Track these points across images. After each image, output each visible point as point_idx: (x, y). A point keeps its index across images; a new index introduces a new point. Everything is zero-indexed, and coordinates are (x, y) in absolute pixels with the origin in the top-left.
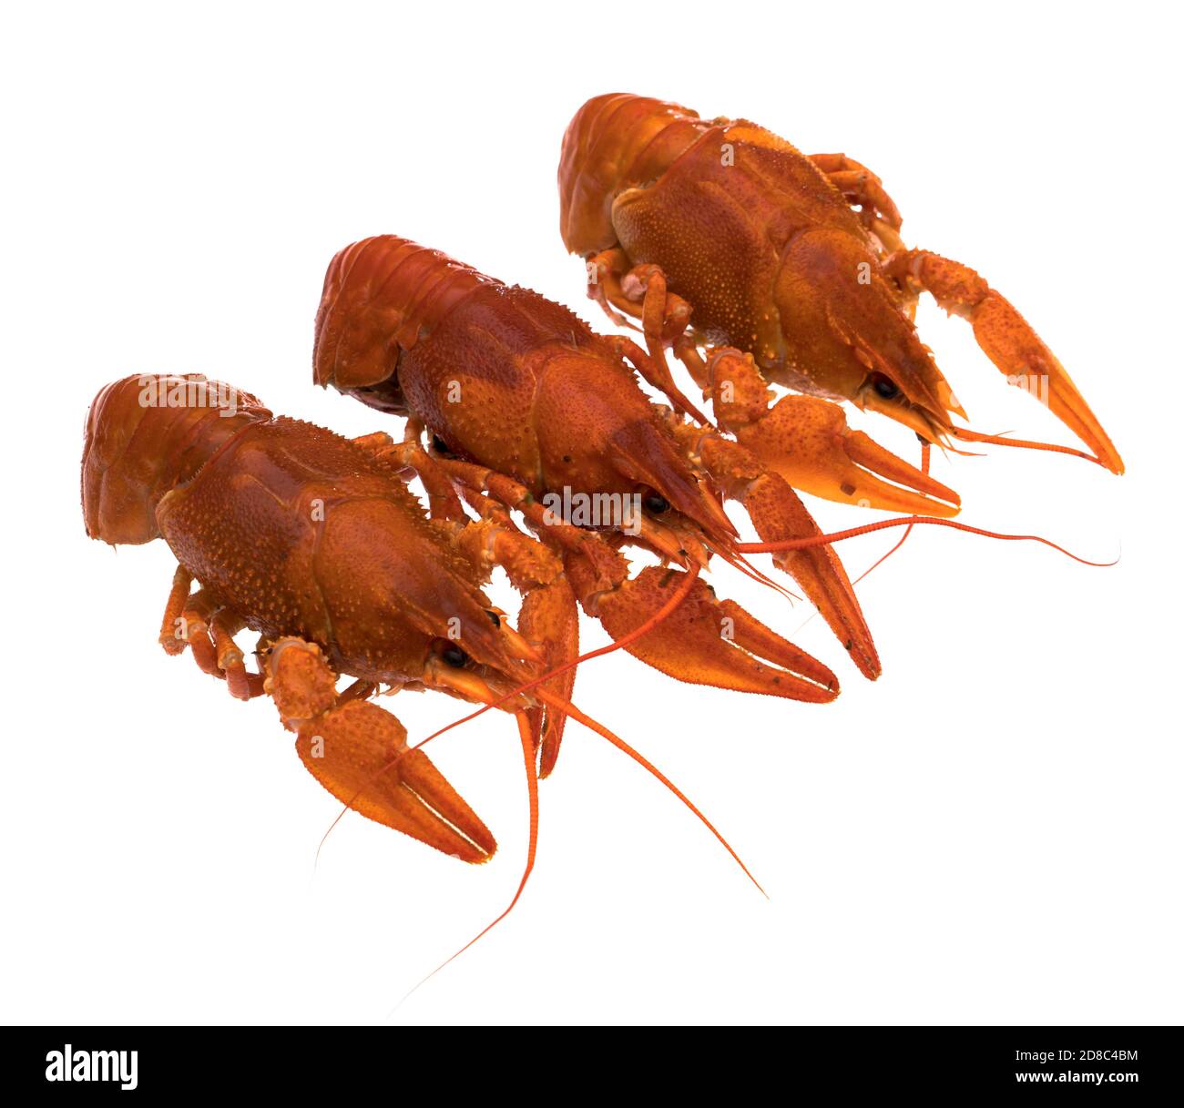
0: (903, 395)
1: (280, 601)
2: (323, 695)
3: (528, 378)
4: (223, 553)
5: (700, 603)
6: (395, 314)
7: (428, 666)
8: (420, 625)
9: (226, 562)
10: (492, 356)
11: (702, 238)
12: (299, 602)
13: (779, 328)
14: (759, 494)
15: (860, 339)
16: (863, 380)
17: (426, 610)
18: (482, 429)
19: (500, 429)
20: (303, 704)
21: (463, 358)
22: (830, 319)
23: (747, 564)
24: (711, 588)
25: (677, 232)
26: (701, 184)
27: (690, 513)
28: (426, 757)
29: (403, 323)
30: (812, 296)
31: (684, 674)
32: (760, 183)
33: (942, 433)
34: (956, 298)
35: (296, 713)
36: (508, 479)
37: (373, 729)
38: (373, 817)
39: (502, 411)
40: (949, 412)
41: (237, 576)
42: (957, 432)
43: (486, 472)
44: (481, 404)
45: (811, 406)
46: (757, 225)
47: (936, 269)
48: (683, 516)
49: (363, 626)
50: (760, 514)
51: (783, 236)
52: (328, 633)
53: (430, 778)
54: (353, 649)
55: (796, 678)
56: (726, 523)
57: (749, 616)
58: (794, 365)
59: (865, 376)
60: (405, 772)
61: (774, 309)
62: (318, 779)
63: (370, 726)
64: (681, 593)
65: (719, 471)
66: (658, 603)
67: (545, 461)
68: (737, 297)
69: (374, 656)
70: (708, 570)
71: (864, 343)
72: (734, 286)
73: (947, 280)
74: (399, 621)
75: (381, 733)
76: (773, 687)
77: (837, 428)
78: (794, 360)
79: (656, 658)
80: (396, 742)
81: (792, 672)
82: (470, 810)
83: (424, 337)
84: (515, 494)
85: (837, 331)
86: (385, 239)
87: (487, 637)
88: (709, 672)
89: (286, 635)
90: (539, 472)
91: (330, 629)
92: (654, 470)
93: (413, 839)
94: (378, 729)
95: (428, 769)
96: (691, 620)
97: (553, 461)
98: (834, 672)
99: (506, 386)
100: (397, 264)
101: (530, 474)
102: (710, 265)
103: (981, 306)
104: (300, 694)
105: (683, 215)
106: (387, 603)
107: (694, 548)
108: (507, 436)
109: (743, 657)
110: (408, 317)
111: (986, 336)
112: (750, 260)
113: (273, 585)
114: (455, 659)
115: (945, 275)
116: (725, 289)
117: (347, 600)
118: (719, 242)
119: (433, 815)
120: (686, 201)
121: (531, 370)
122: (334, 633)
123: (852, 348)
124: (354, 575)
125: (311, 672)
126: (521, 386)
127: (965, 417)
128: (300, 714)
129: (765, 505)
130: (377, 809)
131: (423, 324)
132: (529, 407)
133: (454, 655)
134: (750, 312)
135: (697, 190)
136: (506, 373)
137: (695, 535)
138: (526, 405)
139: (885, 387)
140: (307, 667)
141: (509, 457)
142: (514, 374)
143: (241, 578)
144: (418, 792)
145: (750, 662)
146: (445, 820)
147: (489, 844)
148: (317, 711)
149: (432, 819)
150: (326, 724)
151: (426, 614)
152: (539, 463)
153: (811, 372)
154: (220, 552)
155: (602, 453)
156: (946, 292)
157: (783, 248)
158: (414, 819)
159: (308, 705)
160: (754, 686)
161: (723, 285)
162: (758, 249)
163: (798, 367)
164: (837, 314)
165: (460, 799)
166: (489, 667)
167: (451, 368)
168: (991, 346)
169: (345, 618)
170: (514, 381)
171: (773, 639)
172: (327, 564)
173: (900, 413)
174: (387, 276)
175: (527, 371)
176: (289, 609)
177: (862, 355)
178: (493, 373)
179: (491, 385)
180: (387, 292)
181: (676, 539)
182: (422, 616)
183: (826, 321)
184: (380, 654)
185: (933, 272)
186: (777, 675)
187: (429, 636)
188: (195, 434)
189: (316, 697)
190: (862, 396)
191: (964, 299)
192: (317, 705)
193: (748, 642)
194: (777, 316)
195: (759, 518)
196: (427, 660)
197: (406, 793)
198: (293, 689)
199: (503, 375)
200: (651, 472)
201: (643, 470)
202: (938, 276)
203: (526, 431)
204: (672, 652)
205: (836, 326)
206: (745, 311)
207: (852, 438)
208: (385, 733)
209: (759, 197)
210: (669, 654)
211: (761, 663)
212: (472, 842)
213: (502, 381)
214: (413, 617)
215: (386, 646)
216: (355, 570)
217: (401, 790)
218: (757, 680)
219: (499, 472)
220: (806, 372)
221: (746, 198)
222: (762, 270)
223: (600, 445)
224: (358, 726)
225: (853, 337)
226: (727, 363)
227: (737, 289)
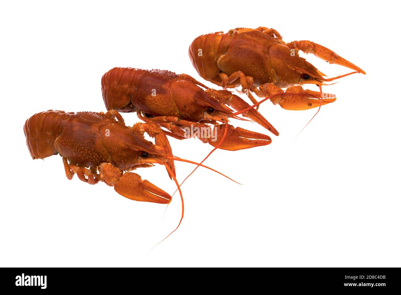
0: (311, 77)
1: (96, 155)
2: (117, 174)
3: (168, 90)
4: (78, 148)
5: (231, 130)
6: (126, 86)
7: (138, 159)
8: (134, 149)
9: (79, 149)
10: (156, 87)
11: (247, 59)
12: (101, 153)
13: (275, 74)
14: (233, 100)
15: (296, 67)
16: (300, 78)
17: (134, 145)
18: (160, 106)
19: (165, 105)
20: (113, 177)
21: (149, 90)
22: (288, 66)
23: (238, 117)
24: (232, 126)
25: (241, 61)
26: (240, 47)
27: (220, 109)
28: (148, 181)
29: (129, 87)
30: (281, 62)
31: (233, 149)
32: (254, 40)
33: (322, 82)
34: (309, 48)
35: (112, 180)
36: (171, 117)
37: (133, 178)
38: (139, 200)
39: (164, 100)
40: (323, 77)
41: (83, 152)
42: (326, 80)
43: (165, 117)
44: (158, 100)
45: (294, 89)
46: (259, 50)
47: (301, 44)
48: (219, 111)
49: (119, 154)
50: (235, 105)
51: (267, 50)
52: (110, 159)
53: (150, 186)
54: (118, 161)
55: (260, 140)
56: (229, 109)
57: (244, 129)
58: (282, 81)
59: (300, 76)
60: (144, 186)
61: (272, 69)
62: (123, 195)
63: (132, 178)
64: (226, 129)
65: (221, 98)
66: (222, 134)
67: (179, 109)
68: (262, 70)
69: (124, 161)
70: (230, 122)
71: (298, 68)
72: (261, 68)
73: (305, 45)
74: (128, 150)
75: (135, 178)
76: (256, 145)
77: (302, 91)
78: (281, 80)
79: (226, 147)
80: (139, 179)
81: (259, 139)
82: (163, 191)
83: (136, 89)
84: (175, 119)
85: (290, 68)
86: (115, 69)
87: (151, 148)
88: (239, 146)
89: (102, 163)
90: (178, 112)
91: (111, 158)
92: (207, 101)
93: (151, 203)
94: (134, 178)
95: (149, 184)
96: (231, 135)
97: (181, 108)
98: (269, 136)
99: (163, 94)
100: (121, 73)
101: (176, 113)
102: (253, 65)
103: (316, 48)
104: (112, 175)
105: (240, 56)
106: (124, 146)
107: (224, 118)
108: (168, 106)
109: (246, 140)
110: (130, 86)
111: (321, 54)
112: (262, 59)
113: (93, 151)
114: (145, 155)
115: (304, 44)
116: (259, 70)
117: (114, 149)
118: (252, 59)
119: (154, 195)
120: (239, 52)
121: (168, 87)
122: (112, 159)
123: (295, 71)
124: (113, 142)
125: (112, 169)
126: (167, 92)
127: (326, 76)
128: (113, 180)
129: (236, 102)
130: (140, 198)
131: (135, 86)
132: (171, 97)
133: (144, 154)
134: (267, 73)
135: (240, 49)
136: (162, 90)
137: (223, 114)
138: (170, 97)
139: (306, 77)
140: (111, 168)
141: (170, 111)
142: (164, 90)
143: (84, 152)
144: (148, 190)
145: (248, 140)
146: (157, 195)
147: (170, 197)
148: (117, 178)
149: (154, 196)
150: (121, 181)
151: (135, 146)
152: (178, 110)
153: (286, 81)
154: (77, 147)
155: (194, 102)
156: (306, 48)
157: (268, 54)
158: (150, 197)
159: (115, 177)
160: (252, 146)
161: (258, 69)
162: (263, 56)
163: (283, 81)
164: (288, 63)
165: (159, 189)
166: (154, 154)
167: (147, 94)
168: (324, 56)
169: (114, 154)
170: (165, 91)
171: (251, 133)
172: (105, 141)
173: (311, 82)
174: (120, 77)
175: (167, 88)
176: (99, 156)
177: (298, 71)
178: (158, 91)
179: (159, 95)
180: (121, 81)
181: (219, 117)
182: (134, 146)
183: (287, 67)
184: (126, 160)
185: (301, 45)
186: (255, 141)
187: (137, 151)
188: (59, 122)
189: (116, 175)
190: (300, 81)
191: (311, 48)
192: (117, 177)
193: (246, 136)
194: (274, 70)
195: (236, 106)
196: (138, 158)
197: (146, 191)
198: (109, 175)
199: (161, 91)
200: (207, 102)
201: (205, 102)
202: (302, 45)
203: (172, 103)
204: (229, 144)
205: (290, 67)
206: (266, 73)
207: (306, 92)
208: (136, 178)
209: (256, 44)
210: (228, 145)
211: (250, 140)
212: (165, 198)
213: (161, 92)
214: (132, 148)
215: (127, 157)
216: (113, 141)
217: (144, 191)
218: (251, 144)
219: (168, 116)
220: (285, 82)
221: (253, 45)
222: (266, 61)
223: (192, 100)
224: (129, 179)
225: (294, 68)
226: (269, 87)
227: (262, 68)
